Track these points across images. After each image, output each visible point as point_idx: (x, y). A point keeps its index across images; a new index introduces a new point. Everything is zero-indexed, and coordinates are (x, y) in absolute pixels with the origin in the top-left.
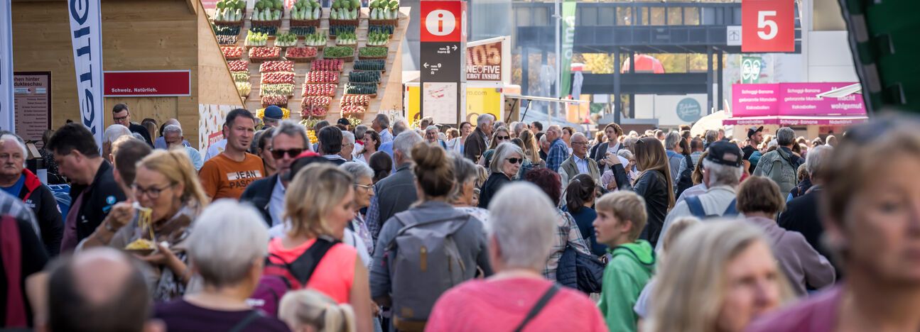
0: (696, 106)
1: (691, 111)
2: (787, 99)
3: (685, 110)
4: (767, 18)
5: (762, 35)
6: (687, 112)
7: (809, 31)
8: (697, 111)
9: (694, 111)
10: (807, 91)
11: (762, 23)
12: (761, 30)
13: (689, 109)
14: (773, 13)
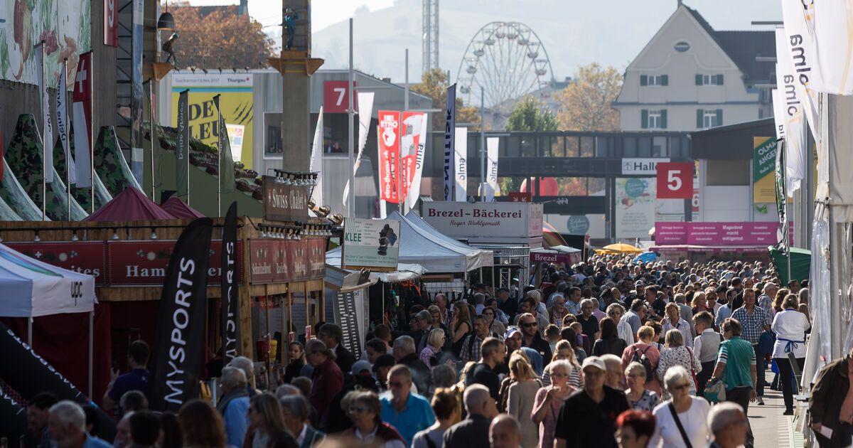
0: (585, 221)
1: (580, 226)
2: (692, 234)
3: (575, 225)
4: (674, 175)
5: (670, 187)
6: (577, 226)
7: (704, 185)
8: (586, 225)
9: (583, 225)
10: (706, 228)
11: (670, 179)
12: (670, 183)
13: (579, 224)
14: (679, 172)
